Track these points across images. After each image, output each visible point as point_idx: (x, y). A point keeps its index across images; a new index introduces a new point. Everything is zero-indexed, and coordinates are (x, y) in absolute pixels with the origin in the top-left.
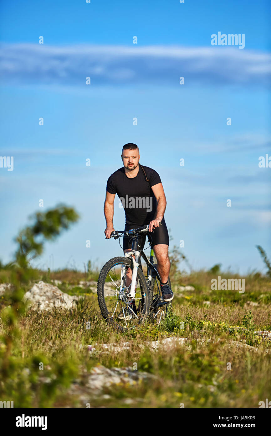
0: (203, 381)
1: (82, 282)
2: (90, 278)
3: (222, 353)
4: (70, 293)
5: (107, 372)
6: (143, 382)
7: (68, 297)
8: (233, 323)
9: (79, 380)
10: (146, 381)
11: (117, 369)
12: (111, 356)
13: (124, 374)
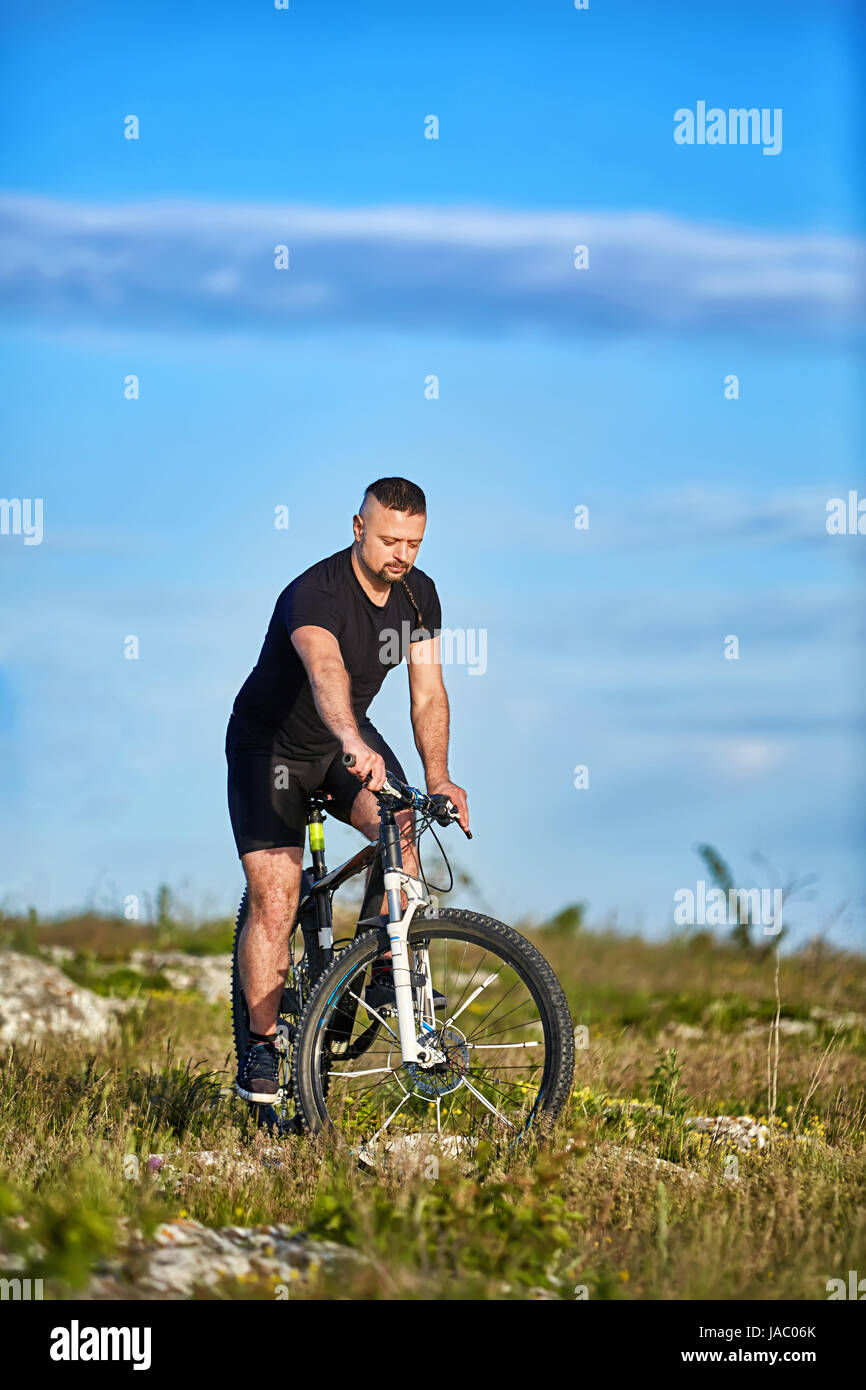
0: (513, 1271)
1: (138, 955)
2: (165, 939)
3: (579, 1184)
4: (102, 989)
5: (207, 1241)
6: (321, 1272)
7: (93, 1002)
8: (619, 1090)
9: (116, 1264)
10: (329, 1270)
11: (241, 1231)
12: (226, 1191)
13: (264, 1246)
